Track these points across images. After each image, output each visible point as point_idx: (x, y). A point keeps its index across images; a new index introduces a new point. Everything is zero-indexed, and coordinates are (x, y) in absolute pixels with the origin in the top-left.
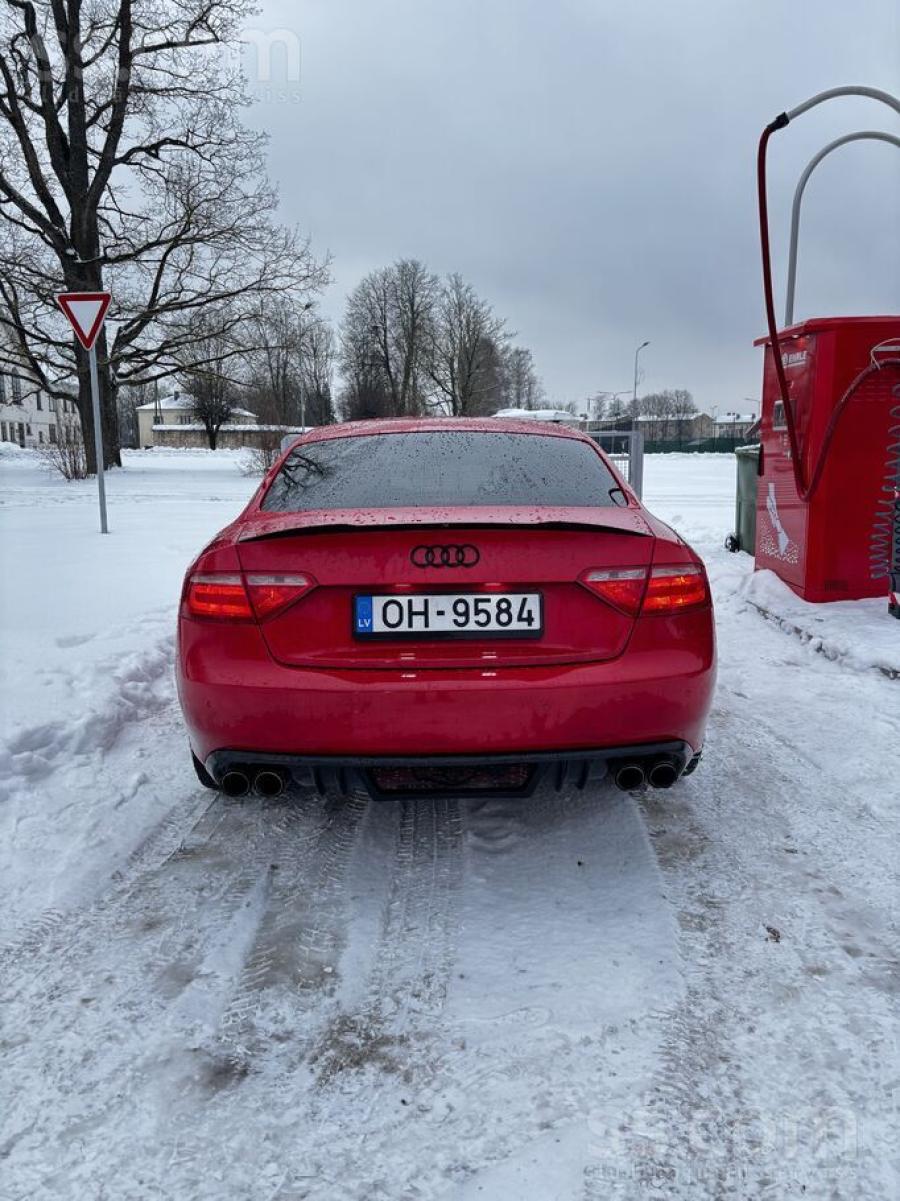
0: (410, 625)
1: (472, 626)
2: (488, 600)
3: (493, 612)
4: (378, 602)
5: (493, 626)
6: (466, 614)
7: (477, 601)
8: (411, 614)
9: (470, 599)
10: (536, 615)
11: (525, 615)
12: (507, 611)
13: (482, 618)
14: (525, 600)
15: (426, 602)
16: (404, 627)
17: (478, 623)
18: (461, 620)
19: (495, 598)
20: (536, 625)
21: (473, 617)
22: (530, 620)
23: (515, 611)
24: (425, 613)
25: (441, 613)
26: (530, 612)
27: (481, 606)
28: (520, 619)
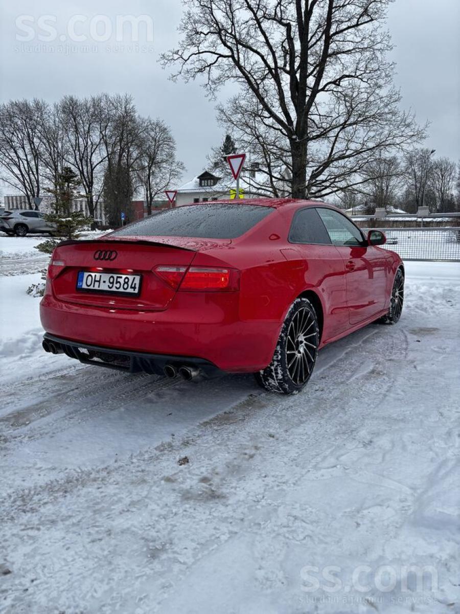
0: (94, 286)
1: (114, 289)
2: (121, 277)
3: (122, 282)
4: (86, 274)
5: (121, 290)
6: (113, 283)
7: (118, 277)
8: (95, 281)
9: (115, 276)
10: (137, 286)
11: (133, 286)
12: (127, 283)
13: (118, 285)
14: (134, 278)
15: (101, 276)
16: (91, 287)
17: (116, 287)
18: (111, 285)
19: (124, 276)
20: (136, 291)
21: (115, 285)
22: (134, 288)
23: (130, 283)
24: (99, 281)
25: (104, 282)
26: (135, 284)
27: (119, 280)
28: (131, 287)
